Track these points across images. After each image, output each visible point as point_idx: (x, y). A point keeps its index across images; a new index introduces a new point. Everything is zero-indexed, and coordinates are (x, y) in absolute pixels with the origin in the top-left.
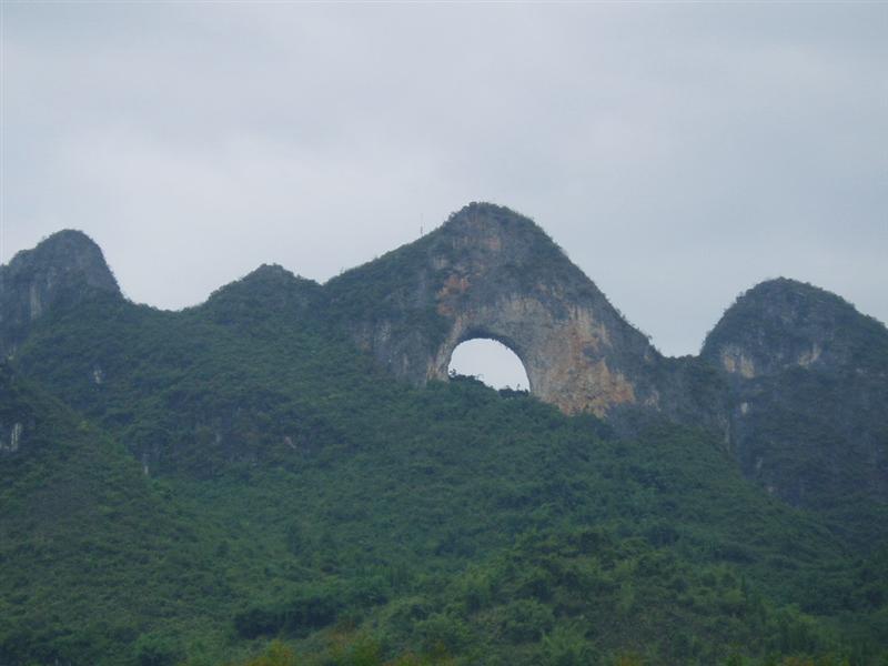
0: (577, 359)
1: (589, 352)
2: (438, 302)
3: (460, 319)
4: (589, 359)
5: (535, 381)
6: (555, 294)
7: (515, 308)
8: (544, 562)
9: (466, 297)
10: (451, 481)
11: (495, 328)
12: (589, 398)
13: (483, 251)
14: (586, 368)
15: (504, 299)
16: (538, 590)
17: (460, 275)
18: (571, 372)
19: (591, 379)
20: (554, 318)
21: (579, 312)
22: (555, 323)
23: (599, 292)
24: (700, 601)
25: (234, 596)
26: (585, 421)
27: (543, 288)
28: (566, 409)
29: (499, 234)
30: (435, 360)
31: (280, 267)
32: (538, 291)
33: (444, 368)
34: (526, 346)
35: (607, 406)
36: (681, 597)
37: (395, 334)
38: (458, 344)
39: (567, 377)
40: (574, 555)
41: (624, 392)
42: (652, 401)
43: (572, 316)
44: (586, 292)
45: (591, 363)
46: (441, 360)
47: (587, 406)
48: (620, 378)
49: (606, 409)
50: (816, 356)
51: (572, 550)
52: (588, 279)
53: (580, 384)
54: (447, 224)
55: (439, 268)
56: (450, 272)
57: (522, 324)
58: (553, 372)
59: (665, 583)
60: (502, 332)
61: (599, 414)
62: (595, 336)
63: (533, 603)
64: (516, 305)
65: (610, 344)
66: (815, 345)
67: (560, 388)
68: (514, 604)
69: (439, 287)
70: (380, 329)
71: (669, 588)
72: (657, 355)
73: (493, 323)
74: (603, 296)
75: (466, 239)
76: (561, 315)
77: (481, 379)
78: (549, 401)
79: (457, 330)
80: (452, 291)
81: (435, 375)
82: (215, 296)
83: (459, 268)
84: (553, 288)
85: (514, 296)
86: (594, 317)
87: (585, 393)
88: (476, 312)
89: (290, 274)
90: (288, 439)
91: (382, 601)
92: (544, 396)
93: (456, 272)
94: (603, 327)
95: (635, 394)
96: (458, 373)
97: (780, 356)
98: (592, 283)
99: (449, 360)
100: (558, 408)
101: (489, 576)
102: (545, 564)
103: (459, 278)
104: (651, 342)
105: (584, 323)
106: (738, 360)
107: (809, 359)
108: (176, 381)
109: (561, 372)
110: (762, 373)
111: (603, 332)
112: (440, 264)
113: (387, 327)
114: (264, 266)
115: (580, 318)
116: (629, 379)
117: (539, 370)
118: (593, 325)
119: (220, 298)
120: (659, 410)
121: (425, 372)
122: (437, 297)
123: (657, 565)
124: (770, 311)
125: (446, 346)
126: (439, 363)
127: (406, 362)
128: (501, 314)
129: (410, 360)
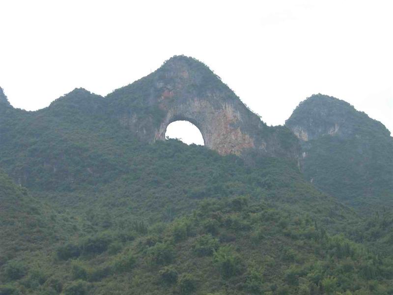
0: (226, 128)
1: (231, 125)
2: (160, 103)
3: (170, 110)
4: (232, 128)
5: (206, 139)
6: (215, 97)
7: (196, 105)
8: (214, 215)
9: (173, 101)
10: (167, 186)
11: (187, 115)
12: (232, 147)
13: (180, 78)
14: (231, 132)
15: (191, 101)
16: (211, 230)
17: (170, 91)
18: (223, 135)
19: (233, 137)
20: (215, 109)
21: (227, 106)
22: (215, 111)
23: (236, 96)
24: (294, 232)
25: (58, 240)
26: (232, 157)
27: (210, 95)
28: (222, 152)
29: (188, 70)
30: (159, 131)
31: (84, 89)
32: (207, 96)
33: (163, 134)
34: (202, 123)
35: (241, 150)
36: (285, 231)
37: (139, 119)
38: (170, 123)
39: (222, 137)
40: (229, 212)
41: (249, 143)
42: (262, 147)
43: (224, 108)
44: (230, 96)
45: (233, 130)
46: (161, 131)
47: (232, 151)
48: (247, 136)
49: (241, 152)
50: (337, 130)
51: (228, 209)
52: (231, 90)
53: (228, 140)
54: (163, 66)
55: (159, 87)
56: (165, 89)
57: (200, 113)
58: (215, 135)
59: (276, 224)
60: (190, 117)
61: (238, 154)
62: (235, 117)
63: (210, 236)
64: (196, 104)
65: (242, 120)
66: (336, 125)
67: (218, 142)
68: (199, 236)
69: (159, 97)
70: (132, 117)
71: (278, 226)
72: (264, 125)
73: (186, 113)
74: (238, 98)
75: (172, 73)
76: (218, 108)
77: (181, 140)
78: (214, 149)
79: (169, 116)
80: (166, 98)
81: (159, 138)
82: (52, 104)
83: (169, 87)
84: (214, 95)
85: (196, 99)
86: (234, 107)
87: (230, 144)
88: (177, 108)
89: (88, 93)
90: (88, 169)
91: (132, 239)
92: (211, 147)
93: (168, 89)
94: (238, 112)
95: (254, 144)
96: (170, 138)
97: (320, 130)
98: (233, 92)
99: (165, 131)
100: (218, 152)
101: (186, 224)
102: (215, 217)
103: (169, 91)
104: (261, 119)
105: (229, 111)
106: (300, 133)
107: (334, 131)
108: (34, 143)
109: (219, 135)
110: (312, 138)
111: (238, 114)
112: (160, 85)
113: (135, 115)
114: (76, 89)
115: (227, 109)
116: (251, 137)
117: (209, 135)
118: (234, 112)
119: (55, 104)
120: (266, 151)
121: (154, 136)
122: (159, 101)
123: (271, 215)
124: (315, 109)
125: (164, 124)
126: (161, 133)
127: (145, 131)
128: (189, 108)
129: (147, 130)
